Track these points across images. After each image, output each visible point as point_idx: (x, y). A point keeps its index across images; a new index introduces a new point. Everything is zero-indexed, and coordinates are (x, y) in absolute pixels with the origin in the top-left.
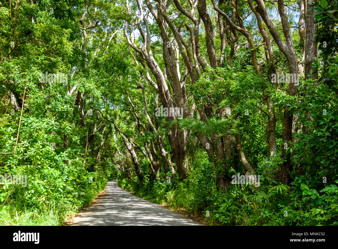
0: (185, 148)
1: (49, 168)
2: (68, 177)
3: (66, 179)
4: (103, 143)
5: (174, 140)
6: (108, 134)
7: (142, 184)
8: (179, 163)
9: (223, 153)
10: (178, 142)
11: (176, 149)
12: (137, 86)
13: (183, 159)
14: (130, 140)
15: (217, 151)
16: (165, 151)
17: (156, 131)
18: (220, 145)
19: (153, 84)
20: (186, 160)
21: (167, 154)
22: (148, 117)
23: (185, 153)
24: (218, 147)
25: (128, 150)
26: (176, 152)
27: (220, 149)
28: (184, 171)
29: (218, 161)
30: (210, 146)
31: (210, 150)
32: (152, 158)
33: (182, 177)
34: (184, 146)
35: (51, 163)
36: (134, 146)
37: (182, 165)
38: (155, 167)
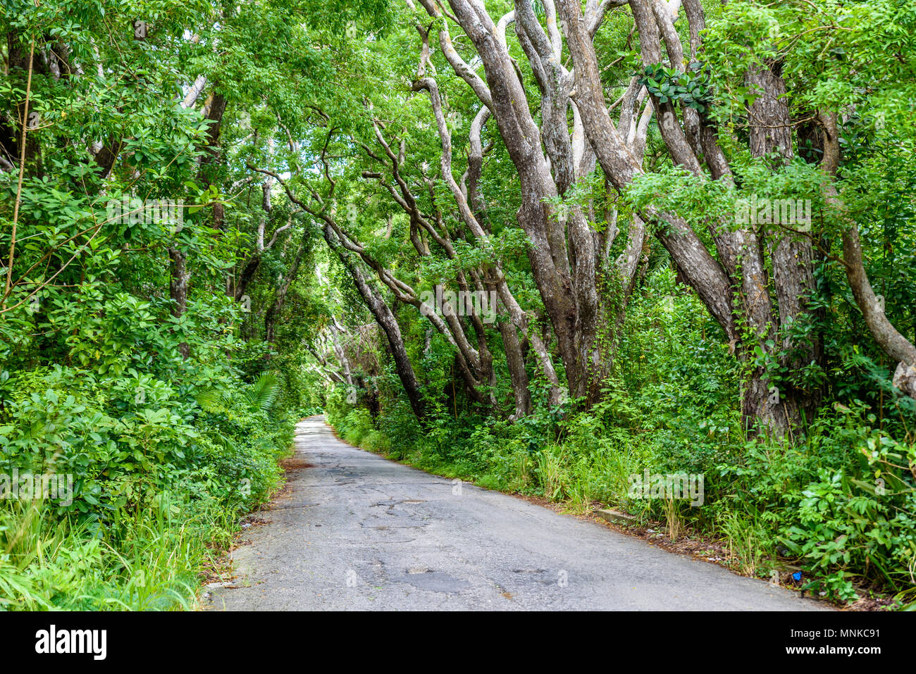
0: (594, 295)
2: (198, 407)
3: (191, 413)
4: (284, 292)
5: (549, 270)
6: (299, 260)
7: (424, 425)
8: (572, 347)
9: (766, 301)
10: (563, 276)
11: (560, 299)
12: (414, 82)
13: (589, 334)
14: (385, 276)
15: (746, 296)
16: (519, 309)
17: (485, 239)
18: (754, 273)
19: (467, 74)
20: (598, 337)
21: (528, 319)
22: (456, 191)
23: (594, 313)
24: (749, 279)
25: (374, 311)
26: (560, 311)
27: (755, 288)
28: (591, 376)
29: (749, 330)
30: (715, 277)
31: (715, 293)
32: (463, 335)
33: (586, 397)
34: (591, 286)
35: (137, 357)
36: (403, 295)
37: (585, 353)
38: (475, 368)
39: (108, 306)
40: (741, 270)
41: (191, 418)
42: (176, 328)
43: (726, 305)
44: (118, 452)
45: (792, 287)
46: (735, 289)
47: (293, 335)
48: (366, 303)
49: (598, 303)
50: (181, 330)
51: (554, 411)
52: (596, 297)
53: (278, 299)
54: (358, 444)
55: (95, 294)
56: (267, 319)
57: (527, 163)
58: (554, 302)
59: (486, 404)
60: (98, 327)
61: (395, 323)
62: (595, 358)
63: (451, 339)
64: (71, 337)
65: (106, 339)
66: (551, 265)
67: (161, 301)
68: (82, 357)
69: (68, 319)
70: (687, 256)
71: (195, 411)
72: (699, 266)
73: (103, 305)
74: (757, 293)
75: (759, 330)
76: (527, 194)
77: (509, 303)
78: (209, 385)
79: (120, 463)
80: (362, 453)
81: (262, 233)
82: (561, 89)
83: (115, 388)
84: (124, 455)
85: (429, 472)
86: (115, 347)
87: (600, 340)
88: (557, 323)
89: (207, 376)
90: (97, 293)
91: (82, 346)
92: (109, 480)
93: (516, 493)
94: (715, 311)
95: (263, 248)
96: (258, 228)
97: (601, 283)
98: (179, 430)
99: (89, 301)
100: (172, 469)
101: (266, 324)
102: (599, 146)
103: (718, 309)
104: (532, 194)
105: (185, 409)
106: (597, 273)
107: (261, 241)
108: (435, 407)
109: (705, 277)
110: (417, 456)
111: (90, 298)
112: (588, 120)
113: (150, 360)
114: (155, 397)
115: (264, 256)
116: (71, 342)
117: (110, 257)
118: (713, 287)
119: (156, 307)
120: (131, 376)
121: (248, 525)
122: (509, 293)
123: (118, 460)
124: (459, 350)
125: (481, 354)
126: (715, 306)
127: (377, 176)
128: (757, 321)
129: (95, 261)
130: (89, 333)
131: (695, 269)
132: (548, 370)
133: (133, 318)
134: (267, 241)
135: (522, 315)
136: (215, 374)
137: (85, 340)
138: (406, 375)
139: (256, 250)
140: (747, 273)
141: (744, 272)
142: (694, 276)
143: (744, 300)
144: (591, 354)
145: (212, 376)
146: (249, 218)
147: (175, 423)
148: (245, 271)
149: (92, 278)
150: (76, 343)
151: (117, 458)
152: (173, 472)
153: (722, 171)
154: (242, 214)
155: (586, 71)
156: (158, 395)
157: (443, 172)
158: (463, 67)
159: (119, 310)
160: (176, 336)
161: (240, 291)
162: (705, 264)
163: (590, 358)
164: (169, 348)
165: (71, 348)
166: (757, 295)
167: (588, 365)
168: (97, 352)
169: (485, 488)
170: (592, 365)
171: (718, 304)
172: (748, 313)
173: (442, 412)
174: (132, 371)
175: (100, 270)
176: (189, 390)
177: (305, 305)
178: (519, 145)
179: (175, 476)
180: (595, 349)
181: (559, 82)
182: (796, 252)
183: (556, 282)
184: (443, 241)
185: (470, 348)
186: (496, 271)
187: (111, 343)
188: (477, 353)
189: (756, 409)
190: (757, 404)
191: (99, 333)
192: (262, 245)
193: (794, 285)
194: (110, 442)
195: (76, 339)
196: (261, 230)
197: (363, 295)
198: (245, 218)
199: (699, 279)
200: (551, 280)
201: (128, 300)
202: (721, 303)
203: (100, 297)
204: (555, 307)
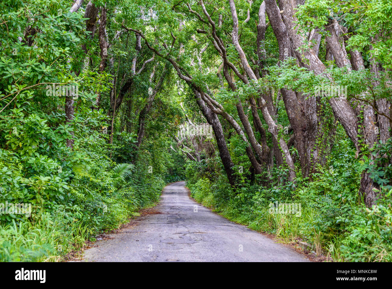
0: (315, 117)
2: (73, 173)
4: (152, 99)
5: (293, 100)
6: (162, 80)
7: (234, 191)
8: (304, 147)
10: (302, 104)
11: (298, 119)
13: (311, 140)
14: (205, 97)
15: (365, 128)
16: (273, 123)
17: (256, 81)
18: (370, 115)
20: (317, 142)
21: (278, 130)
22: (240, 51)
23: (315, 128)
24: (367, 118)
25: (206, 116)
26: (298, 126)
27: (370, 124)
28: (312, 165)
29: (364, 146)
30: (350, 116)
31: (350, 125)
32: (253, 135)
33: (309, 178)
34: (313, 112)
35: (42, 146)
36: (215, 109)
37: (309, 152)
38: (260, 156)
40: (363, 113)
41: (68, 179)
42: (62, 131)
43: (355, 131)
44: (28, 194)
45: (386, 124)
46: (360, 124)
47: (158, 128)
48: (201, 110)
49: (318, 122)
50: (65, 133)
51: (290, 185)
52: (316, 119)
53: (148, 104)
54: (200, 202)
56: (140, 117)
57: (283, 36)
58: (295, 120)
60: (21, 130)
61: (219, 124)
62: (315, 155)
63: (244, 138)
64: (8, 135)
65: (25, 137)
66: (295, 97)
67: (58, 114)
68: (13, 146)
69: (7, 125)
70: (336, 104)
71: (71, 175)
72: (342, 110)
75: (370, 146)
76: (282, 54)
77: (268, 119)
78: (78, 162)
79: (29, 199)
80: (202, 208)
81: (135, 64)
83: (28, 162)
84: (32, 196)
85: (229, 220)
86: (29, 141)
87: (318, 144)
88: (296, 133)
89: (78, 157)
90: (21, 114)
91: (12, 140)
93: (264, 233)
94: (350, 134)
95: (135, 73)
96: (132, 61)
97: (321, 111)
98: (59, 185)
100: (55, 204)
101: (140, 120)
102: (294, 41)
103: (351, 134)
104: (285, 54)
105: (65, 174)
106: (318, 105)
107: (134, 68)
108: (241, 180)
109: (345, 116)
110: (227, 210)
111: (18, 116)
112: (289, 27)
113: (48, 148)
115: (135, 78)
116: (8, 137)
117: (28, 95)
118: (349, 121)
119: (54, 118)
120: (36, 157)
121: (101, 239)
122: (268, 113)
123: (29, 198)
124: (249, 145)
125: (263, 147)
126: (350, 132)
127: (206, 33)
128: (370, 142)
129: (21, 97)
130: (17, 134)
131: (340, 111)
132: (289, 161)
133: (38, 127)
134: (137, 70)
135: (275, 127)
136: (82, 156)
137: (15, 137)
138: (226, 158)
139: (131, 74)
140: (366, 115)
141: (364, 115)
142: (340, 115)
143: (364, 130)
144: (312, 152)
145: (80, 157)
146: (126, 54)
147: (58, 181)
148: (123, 88)
149: (19, 106)
150: (10, 138)
152: (55, 206)
153: (358, 59)
154: (121, 52)
156: (49, 167)
157: (233, 39)
159: (31, 123)
160: (62, 135)
161: (119, 100)
162: (346, 109)
163: (312, 154)
164: (58, 142)
165: (8, 140)
166: (370, 127)
167: (311, 159)
168: (20, 143)
169: (251, 230)
170: (313, 159)
171: (352, 131)
172: (365, 137)
173: (246, 182)
174: (37, 154)
175: (23, 101)
176: (68, 164)
177: (166, 109)
178: (278, 25)
179: (57, 208)
180: (315, 150)
182: (389, 106)
183: (297, 108)
184: (242, 76)
185: (257, 144)
186: (261, 100)
187: (27, 139)
188: (261, 146)
189: (365, 189)
190: (366, 186)
191: (22, 133)
192: (134, 71)
193: (388, 123)
194: (25, 189)
195: (10, 136)
196: (134, 63)
197: (199, 105)
198: (123, 54)
199: (342, 117)
200: (294, 107)
201: (34, 117)
202: (353, 130)
203: (23, 116)
204: (295, 123)
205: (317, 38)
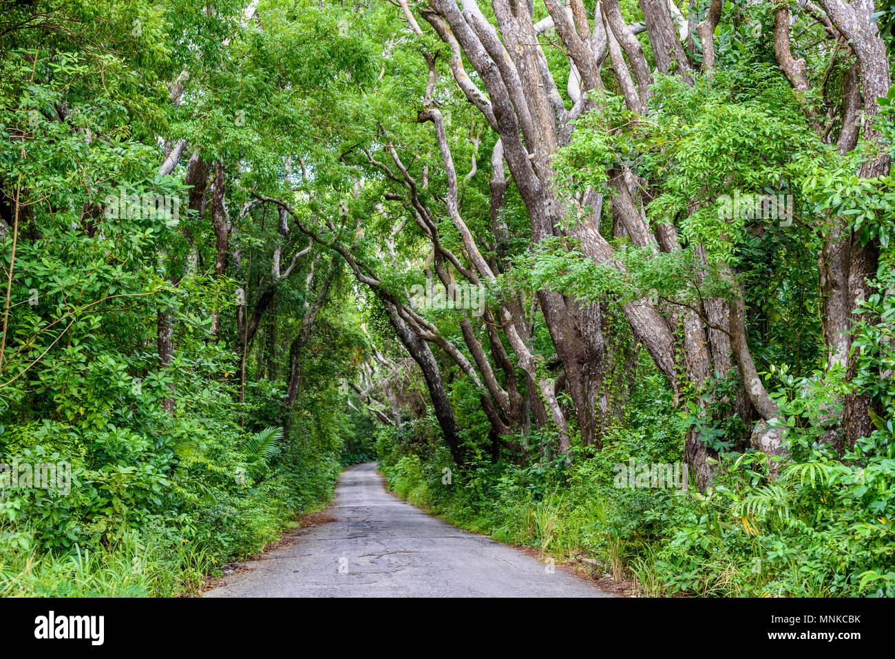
0: (600, 338)
1: (112, 427)
2: (175, 458)
3: (168, 463)
4: (311, 321)
5: (559, 311)
6: (328, 285)
7: (464, 474)
8: (583, 392)
9: (706, 357)
10: (576, 317)
11: (571, 342)
12: (419, 112)
13: (595, 380)
14: (403, 311)
15: (687, 352)
16: (527, 353)
17: (492, 279)
18: (695, 330)
19: (480, 101)
20: (605, 382)
21: (535, 363)
22: (462, 228)
23: (600, 358)
24: (690, 336)
25: (408, 345)
26: (571, 355)
27: (695, 345)
28: (599, 423)
29: (688, 384)
30: (661, 333)
31: (661, 348)
32: (492, 376)
33: (593, 446)
34: (596, 330)
35: (118, 412)
36: (423, 332)
37: (592, 400)
38: (506, 411)
39: (91, 367)
40: (682, 327)
41: (167, 467)
42: (154, 384)
43: (671, 360)
44: (99, 497)
45: (724, 344)
46: (678, 346)
47: (324, 370)
48: (398, 335)
49: (605, 347)
50: (159, 387)
51: (561, 460)
52: (602, 342)
53: (305, 328)
54: (405, 498)
55: (79, 357)
56: (292, 352)
57: (535, 198)
58: (565, 345)
59: (517, 451)
60: (82, 385)
61: (432, 359)
62: (604, 404)
63: (477, 380)
64: (59, 395)
65: (89, 396)
66: (562, 305)
67: (145, 355)
68: (69, 413)
69: (56, 377)
70: (636, 313)
71: (172, 461)
72: (646, 323)
73: (87, 366)
74: (696, 348)
75: (698, 384)
76: (536, 231)
77: (517, 345)
78: (185, 437)
79: (101, 507)
80: (408, 507)
81: (278, 259)
82: (563, 126)
83: (96, 441)
84: (105, 501)
85: (457, 527)
86: (96, 404)
87: (607, 385)
88: (568, 367)
89: (184, 429)
90: (81, 355)
91: (67, 404)
92: (91, 522)
93: (519, 546)
94: (661, 365)
95: (279, 276)
96: (273, 254)
97: (610, 326)
98: (153, 479)
99: (74, 363)
100: (147, 514)
101: (291, 358)
103: (664, 364)
104: (541, 231)
105: (162, 459)
106: (604, 316)
107: (277, 267)
108: (475, 454)
109: (652, 334)
110: (451, 510)
111: (75, 361)
112: (546, 182)
113: (130, 415)
114: (131, 449)
115: (280, 285)
116: (59, 399)
117: (92, 323)
118: (660, 343)
119: (139, 361)
120: (110, 431)
121: (231, 571)
122: (517, 335)
123: (100, 505)
124: (486, 392)
125: (511, 396)
126: (662, 361)
127: (400, 199)
128: (697, 377)
129: (79, 326)
130: (74, 392)
131: (643, 326)
132: (557, 417)
133: (112, 377)
134: (283, 269)
135: (530, 359)
136: (191, 426)
137: (72, 397)
138: (446, 418)
139: (271, 278)
140: (688, 330)
141: (685, 330)
142: (642, 333)
143: (685, 356)
144: (598, 400)
145: (187, 428)
146: (262, 243)
147: (150, 472)
148: (260, 302)
149: (76, 342)
150: (63, 400)
151: (98, 503)
152: (148, 516)
153: (668, 233)
154: (253, 239)
155: (544, 135)
156: (134, 448)
157: (449, 208)
158: (475, 93)
159: (100, 371)
160: (154, 391)
161: (253, 324)
162: (652, 322)
163: (597, 404)
164: (147, 403)
165: (59, 404)
166: (697, 351)
167: (595, 411)
168: (81, 408)
169: (496, 542)
170: (599, 411)
171: (664, 360)
172: (689, 368)
173: (484, 459)
175: (84, 334)
176: (167, 441)
177: (336, 335)
178: (527, 180)
179: (149, 520)
180: (602, 395)
181: (561, 119)
182: (728, 312)
183: (567, 324)
184: (468, 272)
185: (500, 390)
186: (503, 313)
187: (93, 400)
188: (507, 394)
189: (694, 459)
190: (695, 454)
191: (83, 391)
192: (278, 273)
193: (726, 342)
194: (92, 490)
195: (63, 397)
196: (277, 257)
197: (395, 326)
198: (258, 243)
199: (646, 336)
200: (561, 321)
201: (107, 360)
202: (667, 358)
203: (84, 360)
204: (566, 350)
205: (597, 200)
